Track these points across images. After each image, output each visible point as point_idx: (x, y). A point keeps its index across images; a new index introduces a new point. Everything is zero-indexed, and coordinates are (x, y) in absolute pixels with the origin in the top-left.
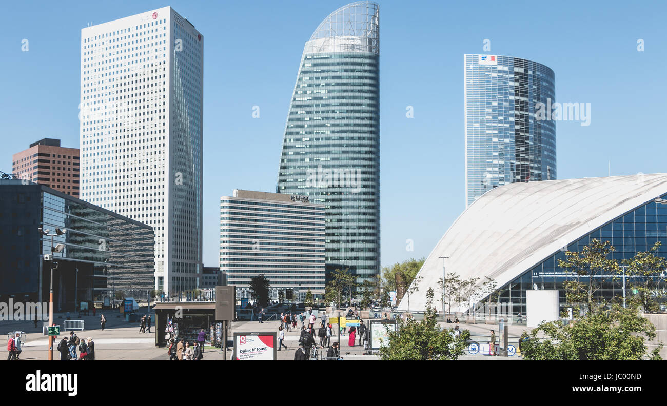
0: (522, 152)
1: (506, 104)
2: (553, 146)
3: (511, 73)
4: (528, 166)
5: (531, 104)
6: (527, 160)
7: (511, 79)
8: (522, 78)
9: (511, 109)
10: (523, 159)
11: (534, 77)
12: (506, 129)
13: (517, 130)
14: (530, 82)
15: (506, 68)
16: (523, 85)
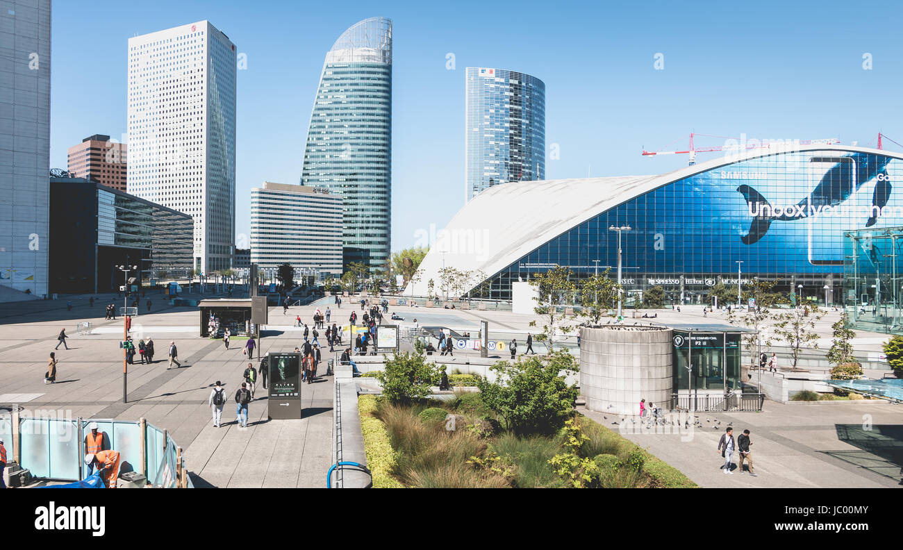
0: (516, 154)
1: (502, 112)
2: (543, 148)
3: (507, 84)
4: (520, 166)
5: (524, 112)
6: (520, 161)
7: (506, 90)
8: (517, 89)
9: (507, 116)
10: (516, 160)
11: (527, 88)
12: (502, 133)
13: (511, 134)
14: (523, 92)
15: (503, 80)
16: (517, 95)
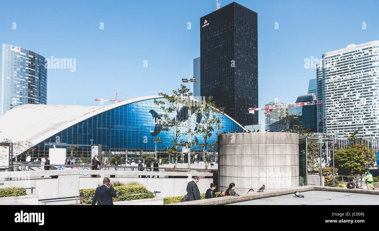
0: (32, 93)
1: (25, 71)
2: (46, 92)
3: (27, 57)
4: (34, 100)
5: (36, 73)
6: (34, 97)
7: (27, 60)
8: (33, 60)
9: (27, 73)
10: (32, 96)
11: (38, 61)
12: (24, 82)
13: (29, 83)
14: (36, 63)
15: (25, 55)
16: (33, 63)
